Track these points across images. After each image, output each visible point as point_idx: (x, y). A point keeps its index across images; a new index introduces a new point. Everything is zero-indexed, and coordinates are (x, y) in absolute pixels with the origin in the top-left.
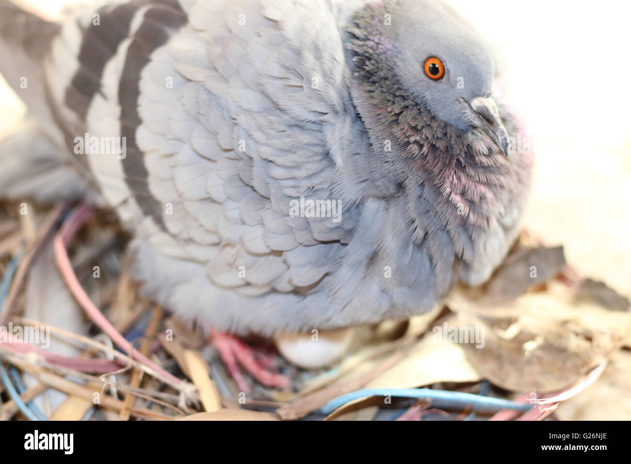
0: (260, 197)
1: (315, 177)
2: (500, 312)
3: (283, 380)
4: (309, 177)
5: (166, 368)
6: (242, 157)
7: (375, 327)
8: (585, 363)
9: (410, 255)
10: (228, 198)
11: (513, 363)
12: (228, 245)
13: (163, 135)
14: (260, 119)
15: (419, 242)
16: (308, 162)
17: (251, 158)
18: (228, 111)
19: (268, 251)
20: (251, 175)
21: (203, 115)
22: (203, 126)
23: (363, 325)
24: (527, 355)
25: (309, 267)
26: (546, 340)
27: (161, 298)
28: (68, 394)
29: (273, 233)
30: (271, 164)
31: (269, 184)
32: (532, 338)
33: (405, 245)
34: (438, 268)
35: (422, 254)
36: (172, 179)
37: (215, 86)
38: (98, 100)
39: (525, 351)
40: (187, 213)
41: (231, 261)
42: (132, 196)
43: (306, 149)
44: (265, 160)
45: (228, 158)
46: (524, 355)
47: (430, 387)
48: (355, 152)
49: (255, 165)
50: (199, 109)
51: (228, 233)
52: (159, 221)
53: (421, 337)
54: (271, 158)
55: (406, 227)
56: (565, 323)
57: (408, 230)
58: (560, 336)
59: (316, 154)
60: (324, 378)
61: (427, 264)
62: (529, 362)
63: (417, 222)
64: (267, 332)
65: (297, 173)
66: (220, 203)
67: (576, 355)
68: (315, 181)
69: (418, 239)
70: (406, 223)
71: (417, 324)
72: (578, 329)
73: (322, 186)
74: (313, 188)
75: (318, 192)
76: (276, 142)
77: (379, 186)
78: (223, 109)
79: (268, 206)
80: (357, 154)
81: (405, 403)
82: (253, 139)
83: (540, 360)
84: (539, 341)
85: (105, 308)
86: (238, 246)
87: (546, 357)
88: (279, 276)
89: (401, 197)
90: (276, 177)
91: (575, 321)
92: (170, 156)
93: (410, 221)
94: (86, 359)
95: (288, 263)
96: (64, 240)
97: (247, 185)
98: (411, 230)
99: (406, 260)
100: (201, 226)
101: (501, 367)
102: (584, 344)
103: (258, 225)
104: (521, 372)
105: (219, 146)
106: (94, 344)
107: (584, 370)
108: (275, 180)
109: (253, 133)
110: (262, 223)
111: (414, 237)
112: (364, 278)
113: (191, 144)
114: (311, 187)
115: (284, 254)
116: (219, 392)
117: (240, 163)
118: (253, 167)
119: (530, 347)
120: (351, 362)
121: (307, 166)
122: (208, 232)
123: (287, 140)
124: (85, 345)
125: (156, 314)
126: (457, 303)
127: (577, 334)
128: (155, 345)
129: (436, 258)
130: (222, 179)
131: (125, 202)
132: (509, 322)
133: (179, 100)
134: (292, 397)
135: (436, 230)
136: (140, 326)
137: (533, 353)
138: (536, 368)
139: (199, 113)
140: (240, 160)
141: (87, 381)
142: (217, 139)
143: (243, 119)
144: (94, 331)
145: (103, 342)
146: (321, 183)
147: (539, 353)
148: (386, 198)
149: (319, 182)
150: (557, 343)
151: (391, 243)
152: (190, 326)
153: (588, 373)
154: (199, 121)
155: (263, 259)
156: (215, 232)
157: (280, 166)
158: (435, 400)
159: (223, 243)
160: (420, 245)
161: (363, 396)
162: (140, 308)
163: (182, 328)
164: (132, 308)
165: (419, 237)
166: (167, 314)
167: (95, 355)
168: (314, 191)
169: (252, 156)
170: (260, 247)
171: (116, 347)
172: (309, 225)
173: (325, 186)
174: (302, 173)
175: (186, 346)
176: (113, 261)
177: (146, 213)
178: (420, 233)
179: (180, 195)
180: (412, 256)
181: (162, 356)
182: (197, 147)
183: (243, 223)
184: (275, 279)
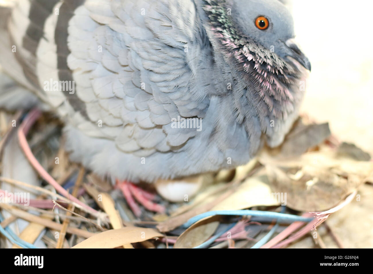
0: (146, 93)
1: (178, 80)
2: (291, 164)
3: (160, 208)
4: (174, 80)
5: (90, 205)
6: (134, 70)
7: (215, 174)
8: (344, 192)
9: (234, 130)
10: (126, 95)
11: (300, 194)
12: (128, 125)
13: (84, 59)
14: (145, 44)
15: (240, 122)
16: (174, 70)
17: (139, 70)
18: (124, 42)
19: (153, 125)
20: (140, 80)
21: (109, 45)
22: (109, 51)
23: (209, 173)
24: (308, 188)
25: (179, 134)
26: (320, 179)
27: (84, 163)
28: (30, 222)
29: (156, 114)
30: (151, 73)
31: (151, 85)
32: (311, 178)
33: (232, 124)
34: (252, 138)
35: (241, 130)
36: (91, 87)
37: (116, 26)
38: (42, 42)
39: (307, 186)
40: (102, 107)
41: (131, 134)
42: (67, 99)
43: (173, 61)
44: (148, 70)
45: (125, 71)
46: (306, 189)
47: (250, 209)
48: (203, 67)
49: (141, 74)
50: (106, 42)
51: (128, 117)
52: (84, 114)
53: (243, 181)
54: (151, 69)
55: (232, 114)
56: (331, 169)
57: (234, 115)
58: (328, 177)
59: (179, 64)
60: (185, 207)
61: (245, 135)
62: (310, 193)
63: (239, 111)
64: (150, 180)
65: (168, 77)
66: (121, 99)
67: (338, 188)
68: (179, 82)
69: (240, 121)
70: (233, 111)
71: (241, 171)
72: (339, 172)
73: (183, 85)
74: (178, 86)
75: (181, 89)
76: (155, 58)
77: (217, 89)
78: (121, 41)
79: (151, 98)
80: (204, 68)
81: (235, 219)
82: (140, 57)
83: (316, 191)
84: (316, 180)
85: (50, 170)
86: (134, 125)
87: (320, 190)
88: (161, 142)
89: (230, 96)
90: (154, 81)
91: (337, 167)
92: (90, 71)
93: (235, 110)
94: (40, 200)
95: (166, 132)
96: (24, 130)
97: (137, 87)
98: (236, 115)
99: (232, 133)
100: (111, 114)
101: (293, 197)
102: (343, 181)
103: (146, 111)
104: (305, 199)
105: (120, 63)
106: (44, 191)
107: (343, 196)
108: (154, 83)
109: (140, 53)
110: (149, 109)
111: (237, 120)
112: (208, 144)
113: (102, 63)
114: (177, 86)
115: (163, 127)
116: (122, 218)
117: (132, 74)
118: (140, 75)
119: (310, 184)
120: (201, 197)
121: (174, 72)
122: (115, 117)
123: (162, 55)
124: (40, 192)
125: (81, 172)
126: (265, 159)
127: (339, 176)
128: (81, 191)
129: (251, 132)
130: (122, 84)
131: (62, 104)
132: (297, 169)
133: (94, 37)
134: (166, 218)
135: (251, 116)
136: (72, 180)
137: (312, 187)
138: (314, 197)
139: (106, 44)
140: (133, 72)
141: (41, 213)
142: (118, 60)
143: (134, 45)
144: (44, 184)
145: (50, 190)
146: (182, 83)
147: (316, 187)
148: (220, 96)
149: (181, 82)
150: (326, 181)
151: (223, 123)
152: (103, 179)
153: (345, 199)
154: (106, 49)
155: (151, 131)
156: (120, 118)
157: (157, 73)
158: (253, 217)
159: (125, 124)
160: (240, 125)
161: (209, 216)
162: (71, 170)
163: (98, 179)
164: (67, 169)
165: (240, 120)
166: (88, 172)
167: (45, 198)
168: (179, 88)
169: (140, 70)
170: (148, 124)
171: (58, 192)
172: (177, 108)
173: (186, 84)
174: (171, 77)
175: (100, 191)
176: (55, 142)
177: (76, 110)
178: (241, 118)
179: (97, 96)
180: (236, 130)
181: (87, 197)
182: (106, 65)
183: (137, 109)
184: (158, 144)
